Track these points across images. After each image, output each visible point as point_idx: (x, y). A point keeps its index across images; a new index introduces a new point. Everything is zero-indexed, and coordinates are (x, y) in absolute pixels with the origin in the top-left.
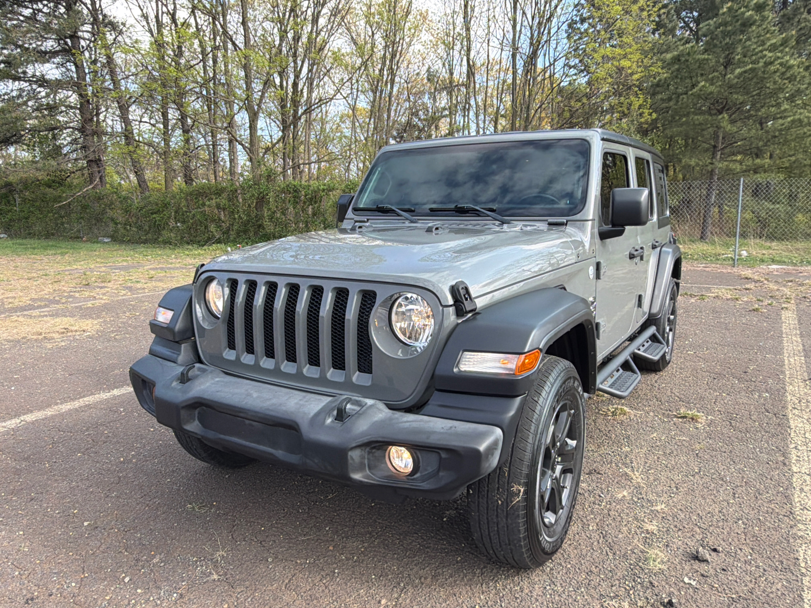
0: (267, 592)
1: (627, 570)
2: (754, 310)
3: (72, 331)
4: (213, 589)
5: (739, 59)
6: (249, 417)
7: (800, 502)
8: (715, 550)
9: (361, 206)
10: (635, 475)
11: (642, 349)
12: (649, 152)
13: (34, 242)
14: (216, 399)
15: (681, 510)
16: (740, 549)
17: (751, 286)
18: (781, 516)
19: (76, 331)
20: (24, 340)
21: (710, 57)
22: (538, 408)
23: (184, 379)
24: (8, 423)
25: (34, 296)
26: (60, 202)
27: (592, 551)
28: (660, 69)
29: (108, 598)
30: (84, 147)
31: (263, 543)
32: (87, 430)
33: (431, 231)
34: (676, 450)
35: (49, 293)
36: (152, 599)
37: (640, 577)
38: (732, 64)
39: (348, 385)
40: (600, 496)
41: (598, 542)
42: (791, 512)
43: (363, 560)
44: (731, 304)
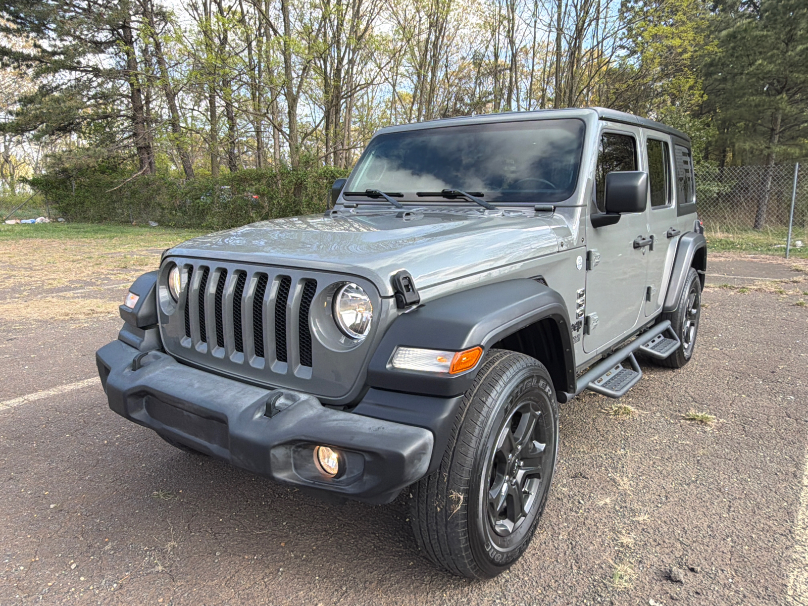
0: (205, 588)
1: (589, 587)
2: (798, 305)
3: (97, 313)
4: (154, 581)
5: (801, 35)
6: (186, 408)
7: (804, 519)
8: (692, 570)
9: (353, 191)
10: (623, 480)
11: (651, 345)
12: (669, 134)
13: (88, 226)
14: (159, 389)
15: (665, 522)
16: (722, 570)
17: (800, 278)
18: (778, 535)
19: (101, 313)
20: (52, 321)
21: (769, 33)
22: (485, 409)
23: (136, 366)
24: (13, 401)
25: (73, 278)
26: (111, 187)
27: (555, 563)
28: (716, 48)
29: (50, 584)
30: (135, 135)
31: (217, 535)
32: (82, 411)
33: (402, 217)
34: (676, 455)
35: (88, 275)
36: (91, 588)
37: (600, 596)
38: (794, 40)
39: (290, 378)
40: (579, 503)
41: (565, 554)
42: (790, 532)
43: (312, 559)
44: (774, 297)
